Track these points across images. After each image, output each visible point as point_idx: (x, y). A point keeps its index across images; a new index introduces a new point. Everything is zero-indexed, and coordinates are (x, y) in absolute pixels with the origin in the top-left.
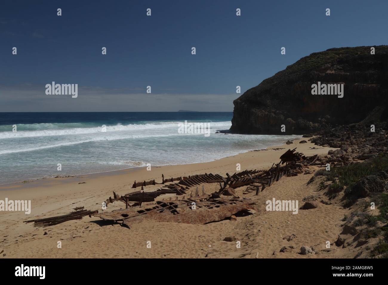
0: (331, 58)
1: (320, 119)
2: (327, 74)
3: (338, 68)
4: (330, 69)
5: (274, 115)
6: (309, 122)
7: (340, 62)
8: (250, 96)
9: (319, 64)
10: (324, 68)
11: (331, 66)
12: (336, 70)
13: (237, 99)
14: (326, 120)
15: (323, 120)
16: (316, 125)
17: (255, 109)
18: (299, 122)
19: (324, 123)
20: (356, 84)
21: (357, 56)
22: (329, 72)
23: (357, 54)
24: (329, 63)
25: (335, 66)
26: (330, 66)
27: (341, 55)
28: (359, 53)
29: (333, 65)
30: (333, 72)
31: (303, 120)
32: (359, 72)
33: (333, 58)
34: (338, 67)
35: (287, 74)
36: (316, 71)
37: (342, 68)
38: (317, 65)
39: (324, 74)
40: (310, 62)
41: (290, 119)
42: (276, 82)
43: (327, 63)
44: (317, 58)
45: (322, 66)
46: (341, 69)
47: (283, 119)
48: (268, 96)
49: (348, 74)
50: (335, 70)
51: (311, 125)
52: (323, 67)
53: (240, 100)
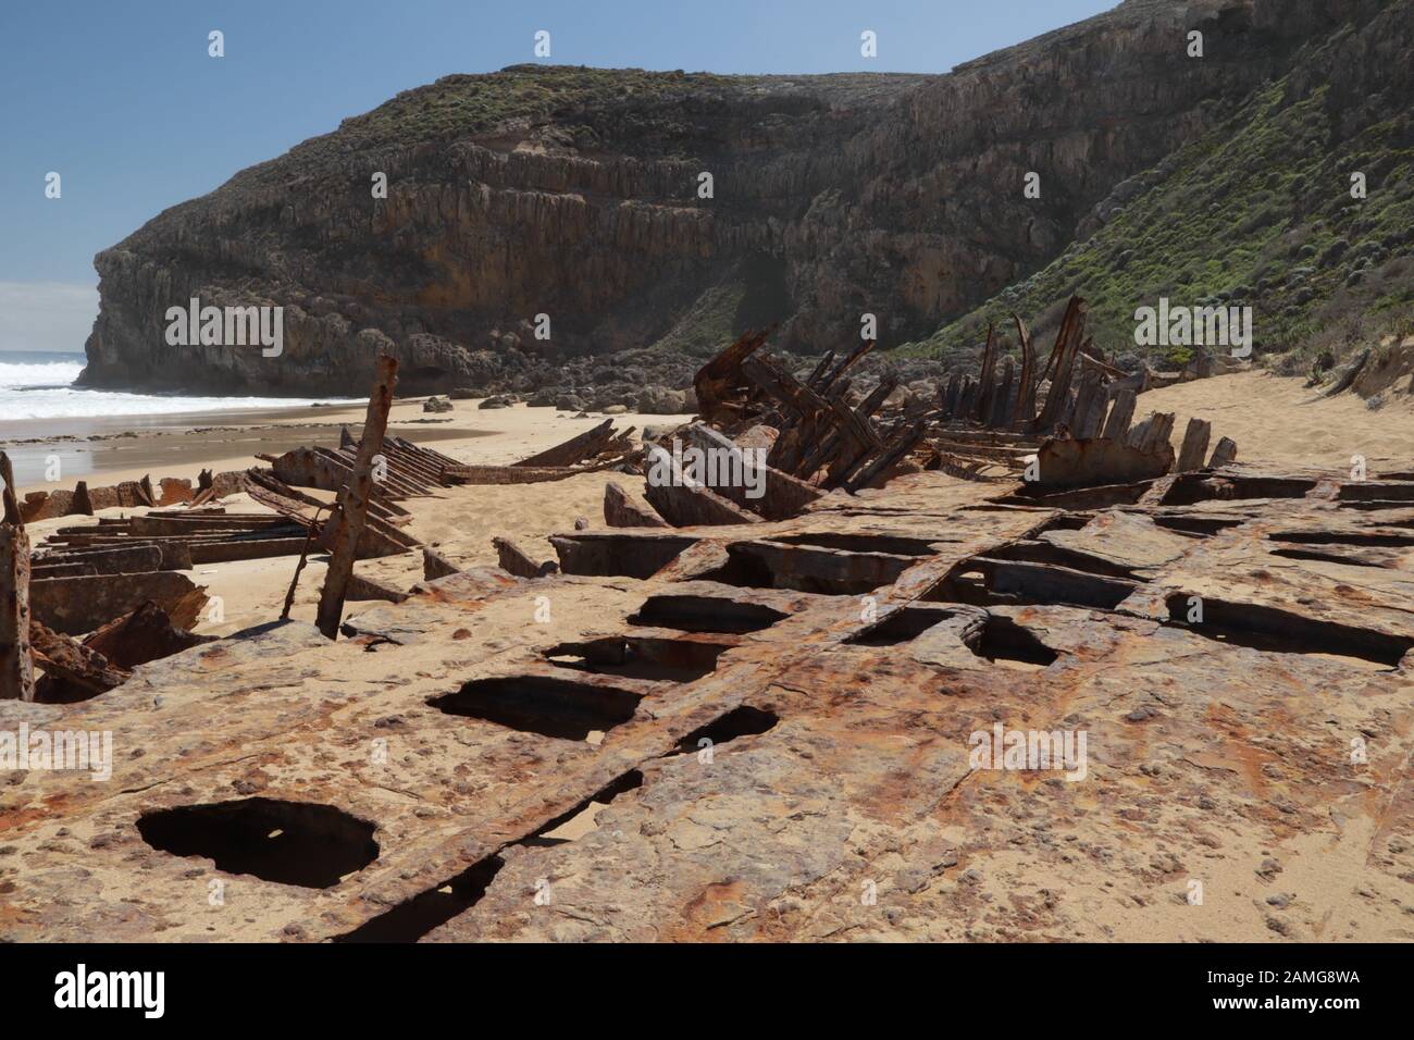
0: (529, 96)
1: (495, 333)
2: (518, 157)
3: (557, 139)
4: (529, 139)
5: (303, 315)
6: (454, 345)
7: (563, 115)
8: (181, 233)
9: (484, 116)
10: (505, 130)
11: (532, 127)
12: (552, 146)
13: (118, 247)
14: (518, 339)
15: (510, 337)
16: (484, 355)
17: (211, 287)
18: (415, 345)
19: (513, 350)
20: (628, 203)
21: (623, 98)
22: (527, 151)
23: (622, 91)
24: (523, 114)
25: (546, 129)
26: (527, 126)
27: (563, 91)
28: (630, 90)
29: (536, 126)
30: (541, 150)
31: (427, 337)
32: (634, 159)
33: (535, 98)
34: (558, 133)
35: (349, 147)
36: (476, 143)
37: (571, 139)
38: (476, 121)
39: (505, 158)
40: (443, 106)
41: (373, 331)
42: (302, 179)
43: (514, 116)
44: (472, 95)
45: (495, 126)
46: (567, 144)
47: (346, 331)
48: (273, 235)
49: (596, 163)
50: (547, 145)
51: (461, 358)
52: (501, 130)
53: (131, 251)
